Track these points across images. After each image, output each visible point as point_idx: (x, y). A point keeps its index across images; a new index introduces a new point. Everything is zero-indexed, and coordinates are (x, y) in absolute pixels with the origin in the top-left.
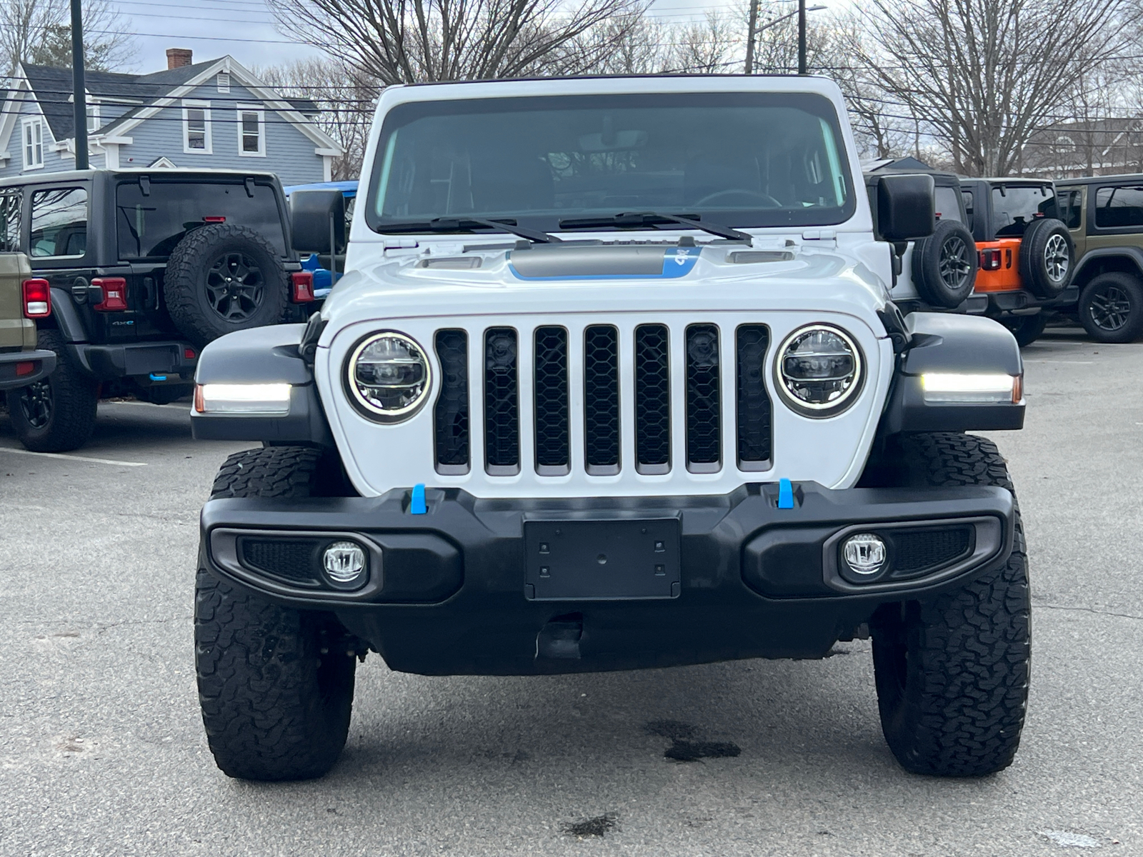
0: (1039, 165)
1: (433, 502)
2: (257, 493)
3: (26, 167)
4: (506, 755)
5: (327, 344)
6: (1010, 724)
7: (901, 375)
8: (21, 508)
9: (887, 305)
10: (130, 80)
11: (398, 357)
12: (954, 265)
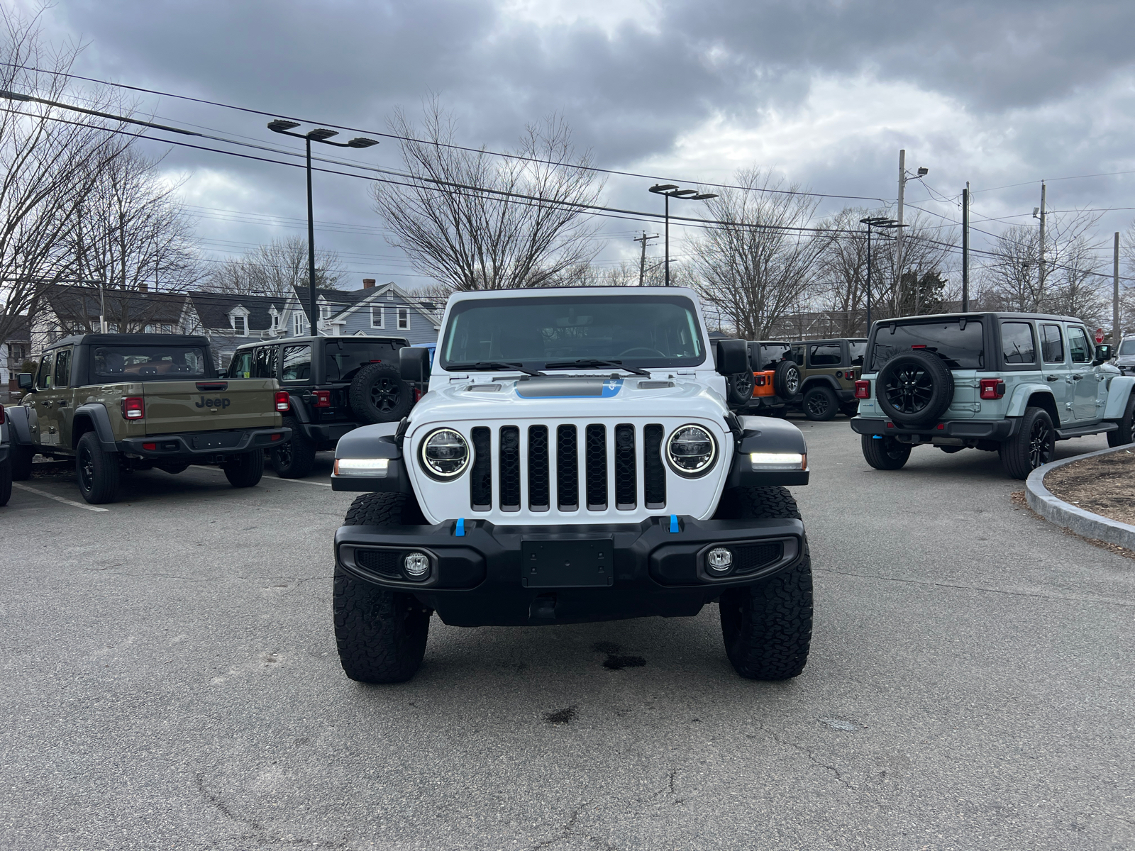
0: (777, 335)
1: (469, 528)
2: (370, 520)
3: (295, 335)
4: (514, 665)
5: (410, 436)
6: (801, 653)
7: (739, 454)
8: (270, 510)
9: (730, 413)
10: (345, 293)
11: (450, 443)
12: (743, 383)
